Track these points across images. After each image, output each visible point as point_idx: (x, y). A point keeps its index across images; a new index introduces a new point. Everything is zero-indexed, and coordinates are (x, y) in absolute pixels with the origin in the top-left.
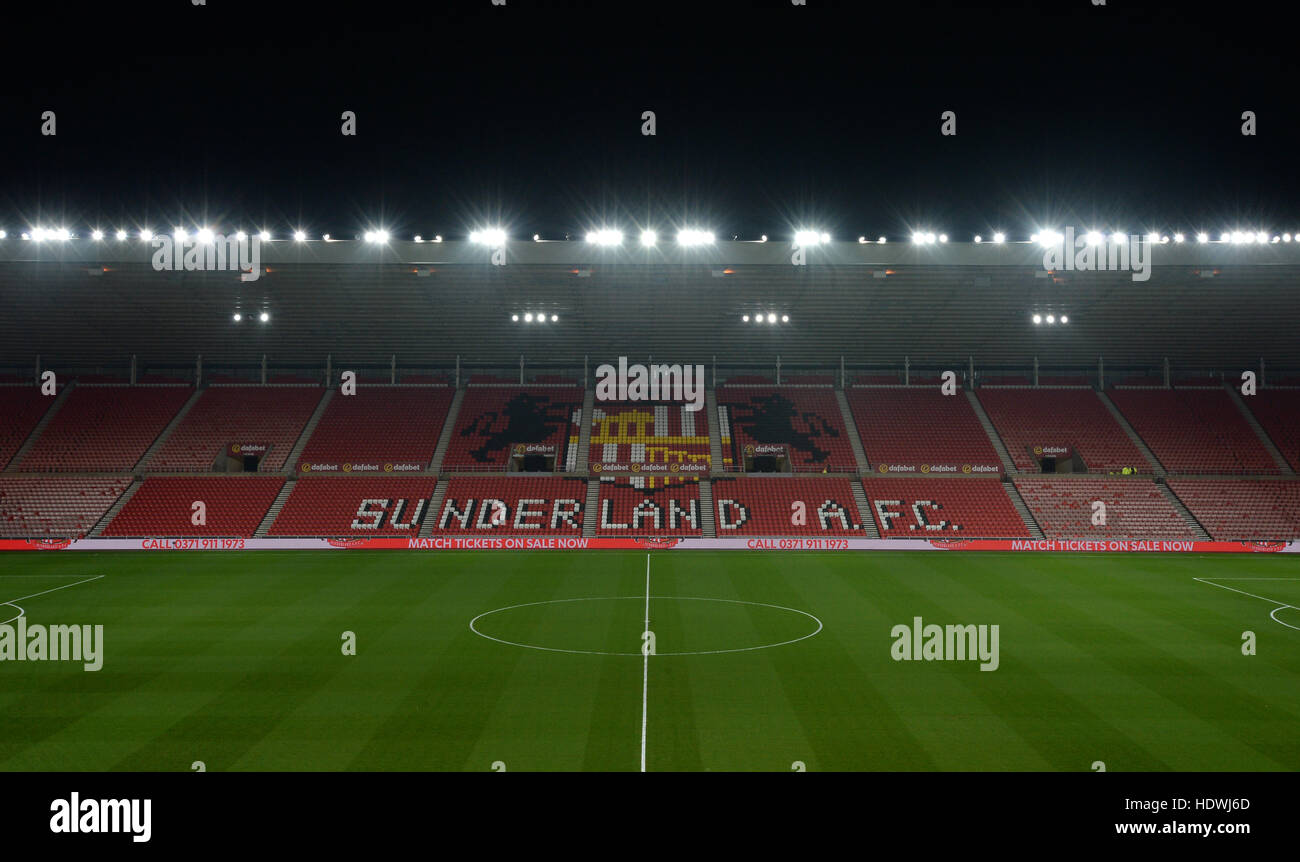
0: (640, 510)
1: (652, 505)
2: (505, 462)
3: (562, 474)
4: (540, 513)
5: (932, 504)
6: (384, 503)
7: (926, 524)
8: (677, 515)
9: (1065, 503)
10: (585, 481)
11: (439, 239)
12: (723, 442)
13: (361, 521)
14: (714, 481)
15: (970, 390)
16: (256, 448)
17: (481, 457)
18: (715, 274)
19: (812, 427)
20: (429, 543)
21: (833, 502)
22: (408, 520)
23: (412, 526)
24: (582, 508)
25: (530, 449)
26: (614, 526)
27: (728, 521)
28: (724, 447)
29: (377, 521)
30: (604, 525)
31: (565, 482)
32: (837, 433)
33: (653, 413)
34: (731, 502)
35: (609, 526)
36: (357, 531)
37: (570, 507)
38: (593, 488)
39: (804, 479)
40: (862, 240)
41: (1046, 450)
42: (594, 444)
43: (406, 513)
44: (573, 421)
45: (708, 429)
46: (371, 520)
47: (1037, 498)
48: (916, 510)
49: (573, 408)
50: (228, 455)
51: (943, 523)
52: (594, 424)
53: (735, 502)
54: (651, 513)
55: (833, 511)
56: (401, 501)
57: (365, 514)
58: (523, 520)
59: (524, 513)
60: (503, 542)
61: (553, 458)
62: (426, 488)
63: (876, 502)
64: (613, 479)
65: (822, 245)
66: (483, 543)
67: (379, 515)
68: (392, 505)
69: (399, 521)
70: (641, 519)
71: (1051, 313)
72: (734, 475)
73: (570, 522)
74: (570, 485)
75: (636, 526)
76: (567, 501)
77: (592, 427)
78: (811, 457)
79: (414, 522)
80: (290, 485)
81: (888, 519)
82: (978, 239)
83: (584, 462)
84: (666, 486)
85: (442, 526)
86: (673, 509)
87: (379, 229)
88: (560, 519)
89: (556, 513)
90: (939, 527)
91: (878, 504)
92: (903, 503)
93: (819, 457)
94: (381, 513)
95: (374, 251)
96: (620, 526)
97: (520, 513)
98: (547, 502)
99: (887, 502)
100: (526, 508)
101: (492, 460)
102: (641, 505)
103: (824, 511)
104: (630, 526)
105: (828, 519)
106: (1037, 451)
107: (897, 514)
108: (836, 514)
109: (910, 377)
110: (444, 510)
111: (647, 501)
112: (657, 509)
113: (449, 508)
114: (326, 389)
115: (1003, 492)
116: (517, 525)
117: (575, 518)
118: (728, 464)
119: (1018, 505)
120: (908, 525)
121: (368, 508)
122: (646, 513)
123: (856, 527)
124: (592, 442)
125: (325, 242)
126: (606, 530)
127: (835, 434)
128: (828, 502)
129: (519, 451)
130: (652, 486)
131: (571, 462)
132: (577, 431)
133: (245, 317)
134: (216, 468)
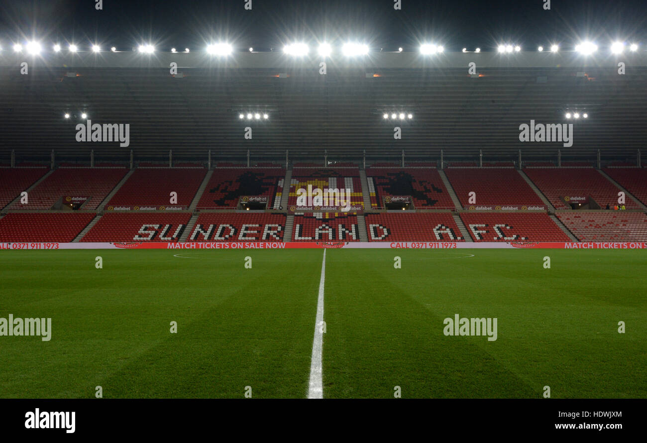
0: (320, 230)
1: (327, 227)
2: (236, 206)
3: (271, 211)
4: (256, 232)
5: (506, 227)
6: (156, 227)
7: (504, 237)
8: (344, 233)
9: (591, 225)
10: (285, 215)
11: (187, 50)
12: (371, 195)
13: (140, 236)
14: (366, 215)
15: (519, 169)
16: (81, 199)
17: (221, 203)
18: (368, 76)
19: (425, 187)
20: (181, 245)
21: (442, 225)
22: (171, 235)
23: (173, 239)
24: (283, 229)
25: (251, 199)
26: (303, 238)
27: (376, 236)
28: (371, 198)
29: (150, 236)
30: (297, 237)
31: (272, 216)
32: (441, 190)
33: (327, 181)
34: (378, 225)
35: (300, 238)
36: (137, 241)
37: (275, 229)
38: (290, 219)
39: (423, 214)
40: (464, 50)
41: (572, 198)
42: (292, 197)
43: (170, 232)
44: (279, 185)
45: (361, 189)
46: (147, 235)
47: (572, 223)
48: (496, 230)
49: (279, 179)
50: (63, 203)
51: (515, 236)
52: (292, 187)
53: (380, 225)
54: (327, 232)
55: (444, 230)
56: (167, 226)
57: (143, 232)
58: (245, 235)
59: (246, 232)
60: (230, 245)
61: (266, 204)
62: (185, 219)
63: (470, 225)
64: (303, 214)
65: (438, 54)
66: (217, 246)
67: (152, 233)
68: (161, 228)
69: (164, 236)
70: (320, 235)
71: (578, 111)
72: (378, 211)
73: (275, 236)
74: (275, 217)
75: (317, 238)
76: (273, 225)
77: (291, 188)
78: (426, 203)
79: (174, 236)
80: (98, 218)
81: (479, 234)
82: (540, 49)
83: (285, 205)
84: (336, 217)
85: (192, 238)
86: (341, 229)
87: (149, 44)
88: (268, 235)
89: (266, 231)
90: (513, 238)
91: (471, 226)
92: (487, 225)
93: (431, 203)
94: (154, 232)
95: (145, 58)
96: (306, 238)
97: (243, 231)
98: (260, 226)
99: (477, 225)
100: (247, 229)
101: (228, 205)
102: (320, 227)
103: (437, 230)
104: (314, 238)
105: (440, 235)
106: (567, 199)
107: (484, 232)
108: (445, 231)
109: (483, 163)
110: (194, 230)
111: (324, 225)
112: (330, 229)
113: (198, 228)
114: (129, 170)
115: (551, 221)
116: (240, 237)
117: (278, 234)
118: (374, 206)
119: (561, 226)
120: (493, 237)
121: (146, 229)
122: (324, 232)
123: (459, 238)
124: (290, 195)
125: (112, 52)
126: (298, 241)
127: (440, 191)
128: (440, 225)
129: (244, 200)
130: (327, 217)
131: (277, 205)
132: (281, 190)
133: (72, 115)
134: (53, 208)
